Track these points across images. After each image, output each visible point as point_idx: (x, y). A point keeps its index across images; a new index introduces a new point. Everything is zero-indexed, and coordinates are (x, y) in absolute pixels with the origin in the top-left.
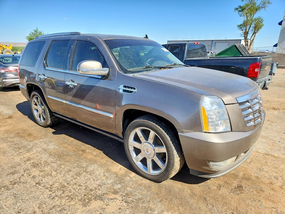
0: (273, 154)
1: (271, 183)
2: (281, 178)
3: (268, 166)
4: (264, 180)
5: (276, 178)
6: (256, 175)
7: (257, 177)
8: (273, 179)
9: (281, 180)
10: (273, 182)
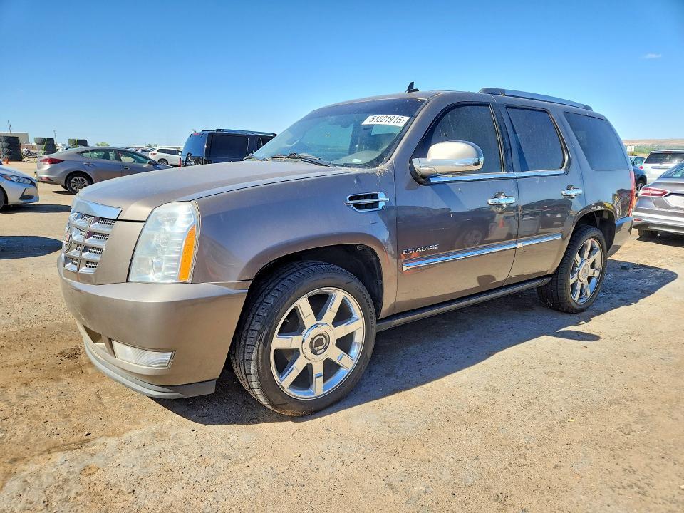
0: (69, 455)
1: (26, 384)
2: (12, 401)
3: (54, 412)
4: (42, 383)
5: (22, 397)
6: (65, 382)
7: (58, 380)
8: (26, 393)
9: (10, 398)
10: (23, 389)
